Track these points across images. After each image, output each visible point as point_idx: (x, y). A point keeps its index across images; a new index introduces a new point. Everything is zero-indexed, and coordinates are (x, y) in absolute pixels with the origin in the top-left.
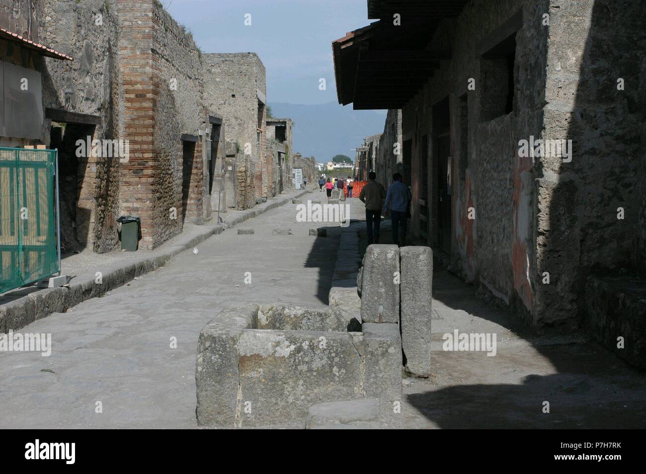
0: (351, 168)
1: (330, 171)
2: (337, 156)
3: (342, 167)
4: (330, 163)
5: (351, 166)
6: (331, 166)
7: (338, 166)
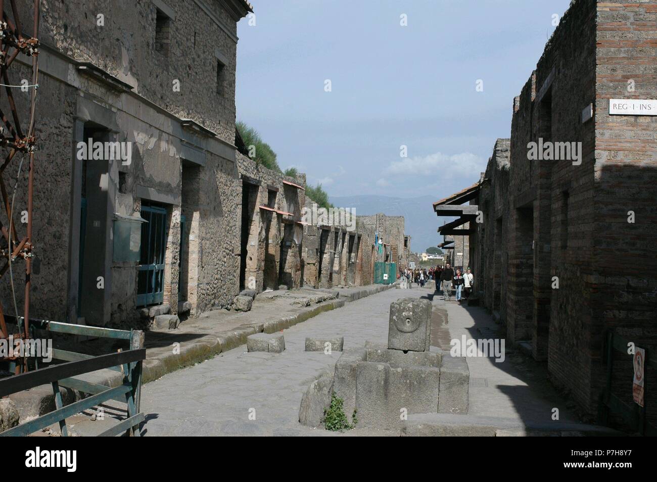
0: (442, 259)
1: (425, 261)
2: (430, 248)
3: (435, 258)
4: (424, 254)
5: (442, 258)
6: (425, 257)
7: (431, 257)
